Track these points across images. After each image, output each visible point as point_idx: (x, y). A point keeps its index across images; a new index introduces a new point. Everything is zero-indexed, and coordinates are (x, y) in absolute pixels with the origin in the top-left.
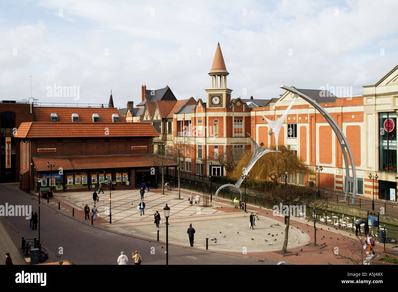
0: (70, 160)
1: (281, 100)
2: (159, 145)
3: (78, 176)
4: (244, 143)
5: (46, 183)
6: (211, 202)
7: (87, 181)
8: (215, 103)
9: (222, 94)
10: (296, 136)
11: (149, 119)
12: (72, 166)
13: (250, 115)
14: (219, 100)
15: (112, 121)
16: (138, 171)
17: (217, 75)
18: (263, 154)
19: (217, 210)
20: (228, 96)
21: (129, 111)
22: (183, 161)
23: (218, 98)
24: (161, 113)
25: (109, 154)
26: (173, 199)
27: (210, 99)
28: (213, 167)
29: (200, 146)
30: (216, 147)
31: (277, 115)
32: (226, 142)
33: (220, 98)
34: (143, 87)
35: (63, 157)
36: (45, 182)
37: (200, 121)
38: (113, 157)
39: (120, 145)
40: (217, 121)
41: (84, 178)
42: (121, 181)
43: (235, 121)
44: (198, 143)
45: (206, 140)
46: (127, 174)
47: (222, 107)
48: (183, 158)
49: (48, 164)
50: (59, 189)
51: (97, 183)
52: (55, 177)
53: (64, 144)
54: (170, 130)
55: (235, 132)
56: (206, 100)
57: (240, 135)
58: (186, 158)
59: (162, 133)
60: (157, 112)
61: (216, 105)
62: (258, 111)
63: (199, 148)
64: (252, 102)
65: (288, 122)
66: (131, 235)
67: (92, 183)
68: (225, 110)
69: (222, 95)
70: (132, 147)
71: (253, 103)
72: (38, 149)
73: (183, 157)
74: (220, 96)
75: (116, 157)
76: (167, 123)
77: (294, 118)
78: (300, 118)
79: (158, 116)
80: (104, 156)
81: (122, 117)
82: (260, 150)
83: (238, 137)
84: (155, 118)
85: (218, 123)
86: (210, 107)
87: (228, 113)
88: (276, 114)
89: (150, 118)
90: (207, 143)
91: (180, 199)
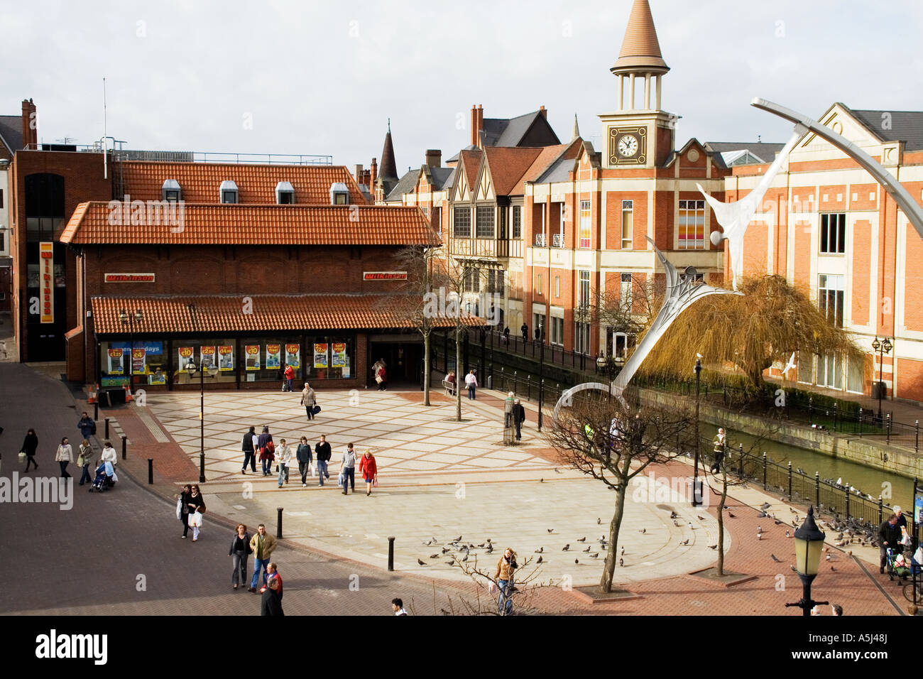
0: (190, 307)
1: (805, 145)
2: (490, 270)
3: (207, 348)
4: (707, 268)
5: (122, 364)
6: (540, 431)
7: (232, 362)
8: (626, 155)
9: (646, 127)
10: (842, 249)
11: (467, 197)
12: (193, 321)
13: (723, 186)
14: (636, 143)
15: (329, 203)
16: (376, 339)
17: (633, 72)
18: (693, 301)
19: (532, 456)
20: (665, 135)
21: (424, 177)
22: (544, 313)
23: (634, 139)
24: (496, 181)
25: (301, 291)
26: (439, 421)
27: (611, 142)
28: (615, 335)
29: (585, 275)
30: (626, 277)
31: (793, 189)
32: (653, 264)
33: (639, 139)
34: (474, 111)
35: (173, 298)
36: (119, 361)
37: (586, 205)
38: (310, 299)
39: (332, 267)
40: (629, 204)
41: (224, 354)
42: (327, 366)
43: (682, 205)
44: (579, 266)
45: (598, 258)
46: (343, 347)
47: (645, 163)
48: (545, 306)
49: (122, 316)
50: (158, 382)
51: (259, 368)
52: (146, 349)
53: (176, 261)
54: (516, 228)
55: (682, 237)
56: (602, 146)
57: (696, 243)
58: (551, 307)
59: (496, 238)
60: (486, 179)
61: (629, 158)
62: (744, 176)
63: (584, 280)
64: (747, 151)
65: (822, 208)
66: (224, 518)
67: (247, 368)
68: (653, 173)
69: (644, 130)
70: (365, 273)
71: (751, 154)
72: (106, 275)
73: (545, 304)
74: (639, 135)
75: (319, 300)
76: (511, 209)
77: (839, 198)
78: (855, 197)
79: (487, 193)
80: (286, 296)
81: (357, 193)
82: (686, 289)
83: (691, 250)
84: (481, 197)
85: (632, 210)
86: (610, 164)
87: (660, 181)
88: (790, 186)
89: (469, 194)
90: (602, 264)
91: (460, 419)
